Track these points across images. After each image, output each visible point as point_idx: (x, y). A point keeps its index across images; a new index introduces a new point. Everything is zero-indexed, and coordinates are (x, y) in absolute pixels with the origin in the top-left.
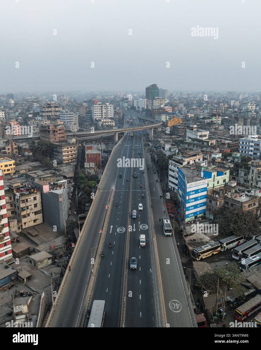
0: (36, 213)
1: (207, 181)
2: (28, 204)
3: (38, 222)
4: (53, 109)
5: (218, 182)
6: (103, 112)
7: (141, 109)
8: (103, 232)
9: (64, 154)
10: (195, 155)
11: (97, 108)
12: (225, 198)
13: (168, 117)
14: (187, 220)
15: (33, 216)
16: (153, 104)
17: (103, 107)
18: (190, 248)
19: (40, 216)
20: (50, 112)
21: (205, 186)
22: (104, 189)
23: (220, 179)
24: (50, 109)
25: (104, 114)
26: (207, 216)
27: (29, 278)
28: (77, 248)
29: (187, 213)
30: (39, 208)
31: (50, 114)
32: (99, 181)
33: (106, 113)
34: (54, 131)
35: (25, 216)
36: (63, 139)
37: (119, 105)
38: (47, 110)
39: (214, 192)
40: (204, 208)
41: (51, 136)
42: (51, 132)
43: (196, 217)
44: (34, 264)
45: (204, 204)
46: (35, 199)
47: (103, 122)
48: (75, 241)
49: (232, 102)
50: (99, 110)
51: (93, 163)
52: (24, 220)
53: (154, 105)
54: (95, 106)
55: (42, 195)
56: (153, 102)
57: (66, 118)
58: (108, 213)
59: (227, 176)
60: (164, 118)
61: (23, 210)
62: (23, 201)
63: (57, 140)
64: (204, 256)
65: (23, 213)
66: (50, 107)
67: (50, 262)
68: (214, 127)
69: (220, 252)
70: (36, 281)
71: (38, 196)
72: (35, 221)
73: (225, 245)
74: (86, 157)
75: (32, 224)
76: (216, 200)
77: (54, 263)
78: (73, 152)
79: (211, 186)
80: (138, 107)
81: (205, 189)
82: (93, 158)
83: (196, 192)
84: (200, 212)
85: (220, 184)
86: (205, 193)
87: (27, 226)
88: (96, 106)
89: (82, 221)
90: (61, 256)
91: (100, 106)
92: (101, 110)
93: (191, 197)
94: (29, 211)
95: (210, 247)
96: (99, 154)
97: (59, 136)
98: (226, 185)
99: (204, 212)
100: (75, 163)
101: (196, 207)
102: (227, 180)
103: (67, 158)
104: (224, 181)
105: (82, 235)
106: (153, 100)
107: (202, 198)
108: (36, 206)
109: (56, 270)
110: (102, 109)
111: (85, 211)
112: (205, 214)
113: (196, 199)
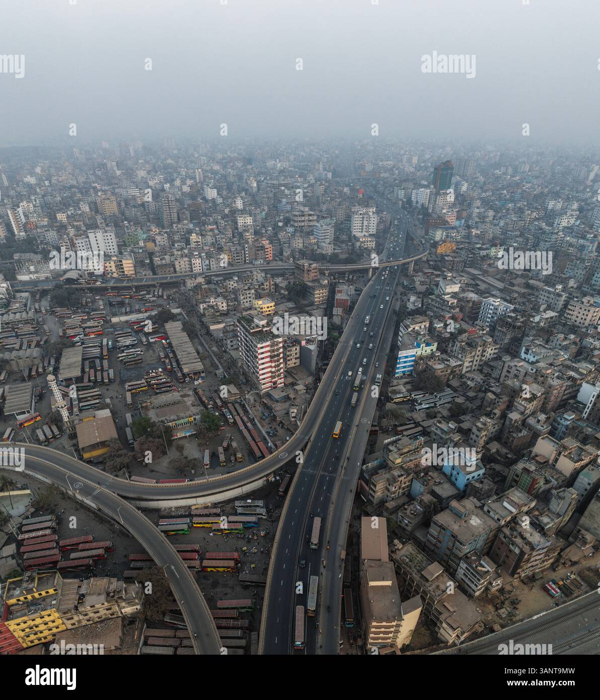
0: (296, 359)
1: (415, 350)
2: (292, 353)
3: (297, 364)
4: (306, 218)
5: (426, 351)
6: (364, 224)
7: (419, 206)
8: (337, 378)
9: (316, 296)
10: (422, 322)
11: (357, 222)
12: (427, 364)
13: (444, 234)
14: (396, 375)
15: (294, 361)
16: (436, 201)
17: (365, 219)
18: (390, 395)
19: (298, 361)
20: (303, 221)
21: (414, 353)
22: (344, 342)
23: (429, 349)
24: (303, 218)
25: (364, 227)
26: (413, 374)
27: (294, 398)
28: (320, 385)
29: (397, 371)
30: (298, 355)
31: (303, 224)
32: (343, 332)
33: (368, 226)
34: (309, 271)
35: (289, 360)
36: (316, 278)
37: (393, 191)
38: (299, 219)
39: (421, 358)
40: (412, 368)
41: (306, 275)
42: (305, 272)
43: (404, 374)
44: (296, 391)
45: (412, 366)
46: (296, 349)
47: (362, 242)
48: (320, 380)
49: (550, 204)
50: (359, 222)
51: (341, 309)
52: (288, 363)
53: (437, 203)
54: (355, 216)
55: (301, 347)
56: (436, 199)
57: (320, 235)
58: (343, 364)
59: (434, 347)
60: (439, 235)
61: (288, 356)
62: (289, 351)
63: (311, 279)
64: (397, 401)
65: (289, 358)
66: (303, 216)
67: (305, 391)
68: (488, 263)
69: (409, 400)
70: (297, 400)
71: (298, 348)
72: (295, 363)
73: (413, 396)
74: (335, 302)
75: (293, 365)
76: (419, 364)
77: (307, 392)
78: (324, 294)
79: (419, 353)
80: (417, 202)
81: (414, 356)
82: (342, 303)
83: (406, 357)
84: (408, 371)
85: (427, 352)
86: (414, 358)
87: (290, 366)
88: (357, 216)
89: (325, 367)
90: (311, 389)
91: (361, 216)
92: (361, 222)
93: (401, 360)
94: (292, 357)
95: (402, 396)
96: (348, 300)
97: (312, 275)
98: (432, 353)
99: (411, 371)
100: (325, 306)
101: (404, 367)
102: (435, 350)
103: (318, 299)
104: (432, 350)
105: (324, 377)
106: (436, 196)
107: (410, 361)
108: (296, 354)
109: (308, 396)
110: (363, 221)
111: (329, 359)
112: (412, 373)
113: (405, 362)
